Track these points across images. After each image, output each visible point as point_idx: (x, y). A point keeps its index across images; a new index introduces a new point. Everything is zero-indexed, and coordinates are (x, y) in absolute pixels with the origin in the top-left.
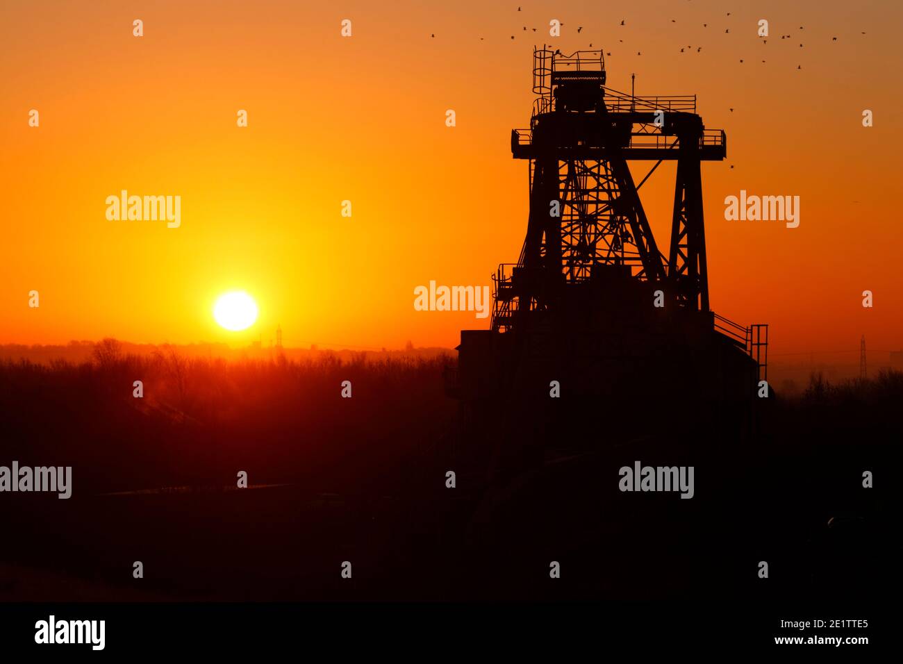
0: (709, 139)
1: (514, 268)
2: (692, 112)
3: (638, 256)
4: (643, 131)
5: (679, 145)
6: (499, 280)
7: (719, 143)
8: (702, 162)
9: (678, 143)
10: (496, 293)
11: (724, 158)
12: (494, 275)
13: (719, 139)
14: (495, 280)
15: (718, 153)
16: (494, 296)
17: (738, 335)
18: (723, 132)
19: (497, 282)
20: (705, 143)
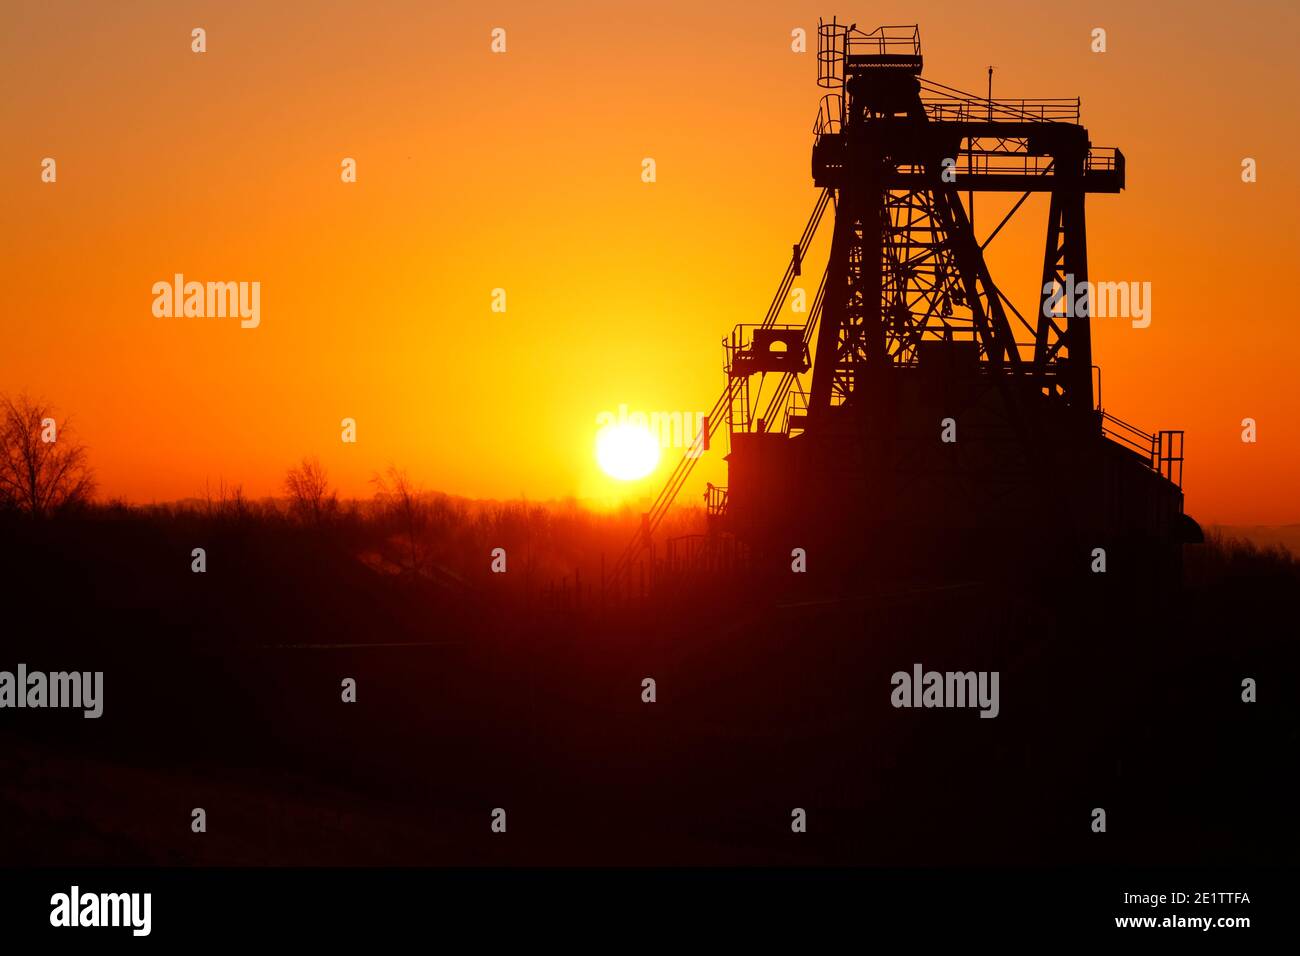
0: (1099, 160)
1: (756, 332)
2: (1074, 122)
3: (971, 324)
4: (1001, 149)
5: (1055, 170)
6: (734, 347)
7: (1112, 167)
8: (1088, 196)
9: (1053, 167)
10: (728, 366)
11: (1121, 190)
12: (726, 340)
13: (1112, 161)
14: (727, 347)
15: (1112, 181)
16: (726, 370)
17: (1141, 447)
18: (1117, 151)
19: (731, 350)
20: (1094, 167)
